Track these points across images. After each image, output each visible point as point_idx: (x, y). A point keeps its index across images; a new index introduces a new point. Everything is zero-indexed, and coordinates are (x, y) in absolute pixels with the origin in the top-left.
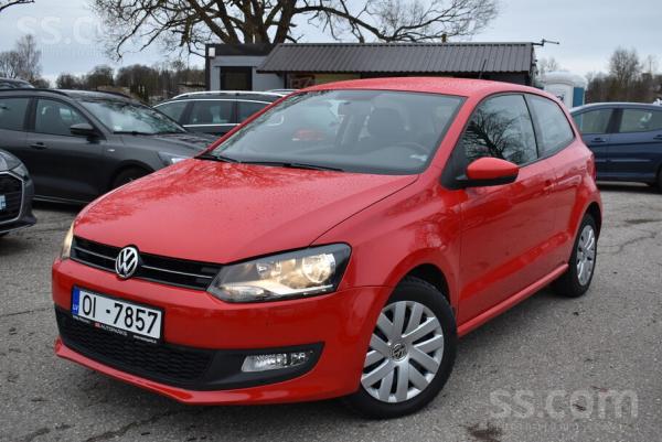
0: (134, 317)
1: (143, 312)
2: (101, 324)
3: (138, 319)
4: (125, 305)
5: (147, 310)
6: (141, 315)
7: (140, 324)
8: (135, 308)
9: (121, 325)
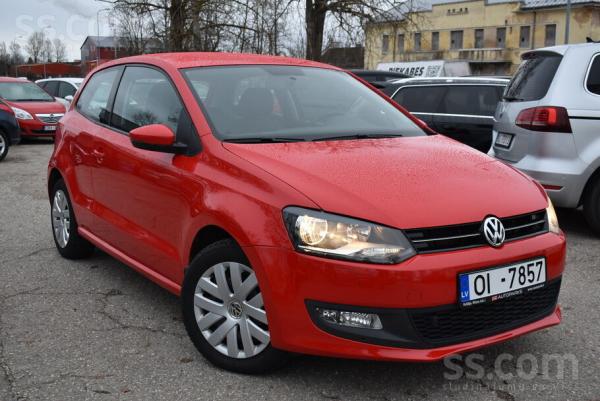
0: (526, 274)
1: (533, 265)
2: (498, 295)
3: (529, 273)
4: (518, 266)
5: (535, 262)
6: (531, 269)
7: (531, 277)
8: (525, 265)
9: (517, 286)
